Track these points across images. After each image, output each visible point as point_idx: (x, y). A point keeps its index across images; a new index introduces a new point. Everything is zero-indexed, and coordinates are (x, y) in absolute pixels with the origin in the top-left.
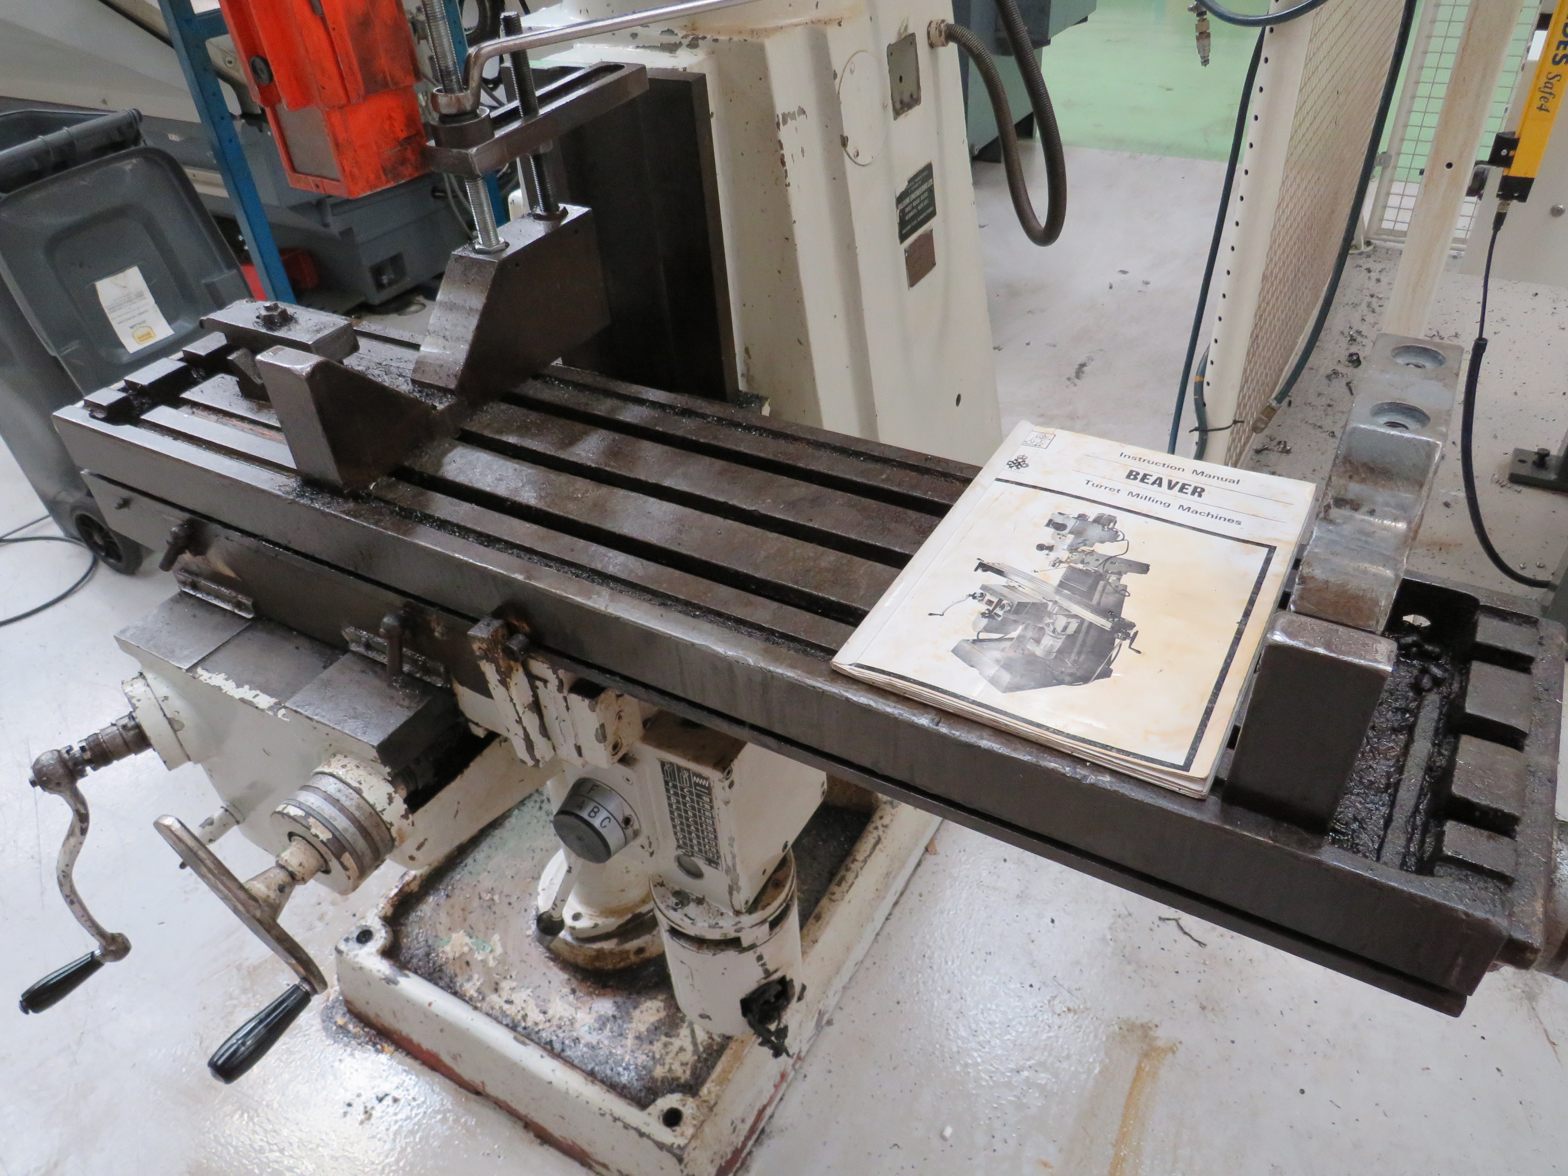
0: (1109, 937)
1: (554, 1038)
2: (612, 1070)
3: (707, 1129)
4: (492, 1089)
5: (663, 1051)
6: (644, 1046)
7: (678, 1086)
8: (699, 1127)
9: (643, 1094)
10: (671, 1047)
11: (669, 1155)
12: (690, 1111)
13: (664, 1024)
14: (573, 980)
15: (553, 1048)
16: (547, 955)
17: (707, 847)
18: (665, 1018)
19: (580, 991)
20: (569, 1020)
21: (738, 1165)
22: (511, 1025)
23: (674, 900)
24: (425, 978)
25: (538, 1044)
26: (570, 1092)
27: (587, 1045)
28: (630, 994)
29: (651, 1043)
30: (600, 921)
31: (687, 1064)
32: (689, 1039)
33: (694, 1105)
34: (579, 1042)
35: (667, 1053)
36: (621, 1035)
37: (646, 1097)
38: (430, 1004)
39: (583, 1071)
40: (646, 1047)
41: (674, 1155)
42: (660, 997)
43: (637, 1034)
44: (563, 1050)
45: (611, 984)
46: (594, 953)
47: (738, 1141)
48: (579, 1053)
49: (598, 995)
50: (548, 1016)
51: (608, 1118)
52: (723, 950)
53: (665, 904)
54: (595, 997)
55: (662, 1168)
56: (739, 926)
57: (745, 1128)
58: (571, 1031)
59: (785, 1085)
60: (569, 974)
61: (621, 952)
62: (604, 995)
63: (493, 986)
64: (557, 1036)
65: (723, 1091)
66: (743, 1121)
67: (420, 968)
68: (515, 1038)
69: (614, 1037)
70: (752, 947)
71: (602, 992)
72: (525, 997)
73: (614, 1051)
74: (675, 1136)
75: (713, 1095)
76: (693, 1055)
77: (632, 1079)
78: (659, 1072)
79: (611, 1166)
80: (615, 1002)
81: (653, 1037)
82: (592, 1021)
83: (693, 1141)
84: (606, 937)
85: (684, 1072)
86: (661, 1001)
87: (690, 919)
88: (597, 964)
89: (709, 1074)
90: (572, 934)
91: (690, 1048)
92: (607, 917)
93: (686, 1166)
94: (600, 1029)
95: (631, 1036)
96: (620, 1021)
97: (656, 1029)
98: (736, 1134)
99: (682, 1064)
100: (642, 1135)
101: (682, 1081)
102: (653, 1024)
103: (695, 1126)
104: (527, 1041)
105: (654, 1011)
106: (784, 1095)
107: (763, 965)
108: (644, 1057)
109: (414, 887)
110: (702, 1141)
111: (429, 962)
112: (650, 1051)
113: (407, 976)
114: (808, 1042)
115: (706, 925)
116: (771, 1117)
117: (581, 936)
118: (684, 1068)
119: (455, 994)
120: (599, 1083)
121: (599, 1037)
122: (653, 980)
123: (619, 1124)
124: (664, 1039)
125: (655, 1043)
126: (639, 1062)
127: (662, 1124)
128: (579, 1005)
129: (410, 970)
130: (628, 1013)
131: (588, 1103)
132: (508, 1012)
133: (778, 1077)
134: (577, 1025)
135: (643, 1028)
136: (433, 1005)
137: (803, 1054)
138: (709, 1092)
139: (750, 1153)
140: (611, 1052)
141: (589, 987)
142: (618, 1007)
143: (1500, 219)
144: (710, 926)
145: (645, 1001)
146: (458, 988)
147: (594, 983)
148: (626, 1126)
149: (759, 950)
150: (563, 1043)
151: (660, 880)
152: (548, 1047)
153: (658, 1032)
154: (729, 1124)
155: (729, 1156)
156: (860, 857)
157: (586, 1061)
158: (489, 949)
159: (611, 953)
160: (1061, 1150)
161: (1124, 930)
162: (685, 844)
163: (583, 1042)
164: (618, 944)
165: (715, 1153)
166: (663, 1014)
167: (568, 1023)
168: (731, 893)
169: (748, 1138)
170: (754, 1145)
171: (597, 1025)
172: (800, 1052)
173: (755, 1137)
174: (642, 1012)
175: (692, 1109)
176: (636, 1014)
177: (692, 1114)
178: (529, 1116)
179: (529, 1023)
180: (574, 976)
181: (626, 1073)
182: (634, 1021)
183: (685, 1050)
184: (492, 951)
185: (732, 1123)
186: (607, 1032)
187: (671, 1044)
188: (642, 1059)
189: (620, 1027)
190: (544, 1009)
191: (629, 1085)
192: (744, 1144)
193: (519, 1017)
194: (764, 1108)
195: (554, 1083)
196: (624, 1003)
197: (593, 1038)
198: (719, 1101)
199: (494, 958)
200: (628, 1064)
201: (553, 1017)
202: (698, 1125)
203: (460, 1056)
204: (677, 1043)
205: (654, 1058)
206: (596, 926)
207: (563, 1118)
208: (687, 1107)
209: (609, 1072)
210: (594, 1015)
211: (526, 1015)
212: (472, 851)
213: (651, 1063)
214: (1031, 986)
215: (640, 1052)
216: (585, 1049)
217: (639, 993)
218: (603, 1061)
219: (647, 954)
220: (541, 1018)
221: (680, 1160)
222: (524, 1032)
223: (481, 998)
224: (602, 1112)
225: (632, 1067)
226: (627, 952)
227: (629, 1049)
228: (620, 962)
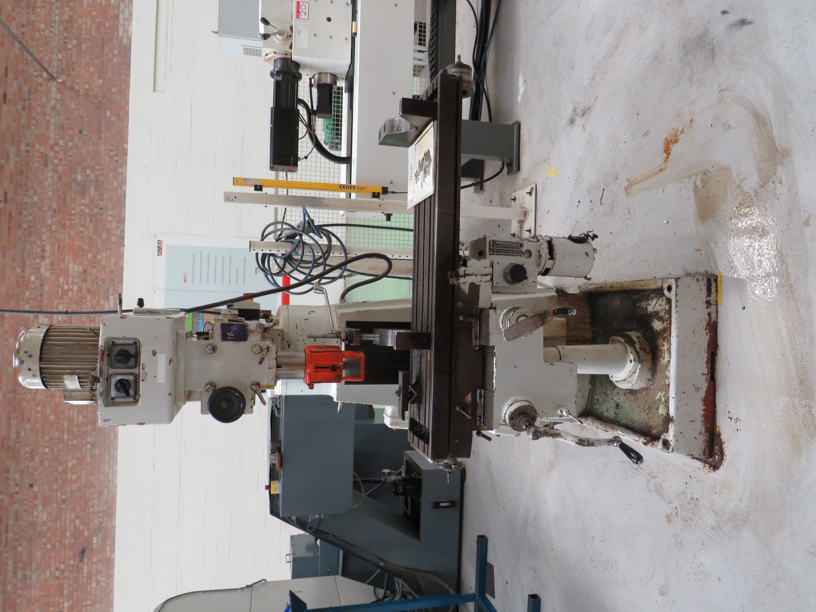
4: (703, 370)
17: (517, 246)
30: (630, 353)
46: (643, 352)
51: (677, 309)
76: (658, 299)
84: (635, 349)
92: (628, 351)
101: (662, 295)
117: (637, 357)
127: (672, 290)
143: (393, 193)
156: (594, 286)
177: (666, 283)
178: (706, 351)
183: (659, 303)
202: (668, 279)
203: (694, 385)
207: (694, 332)
208: (665, 287)
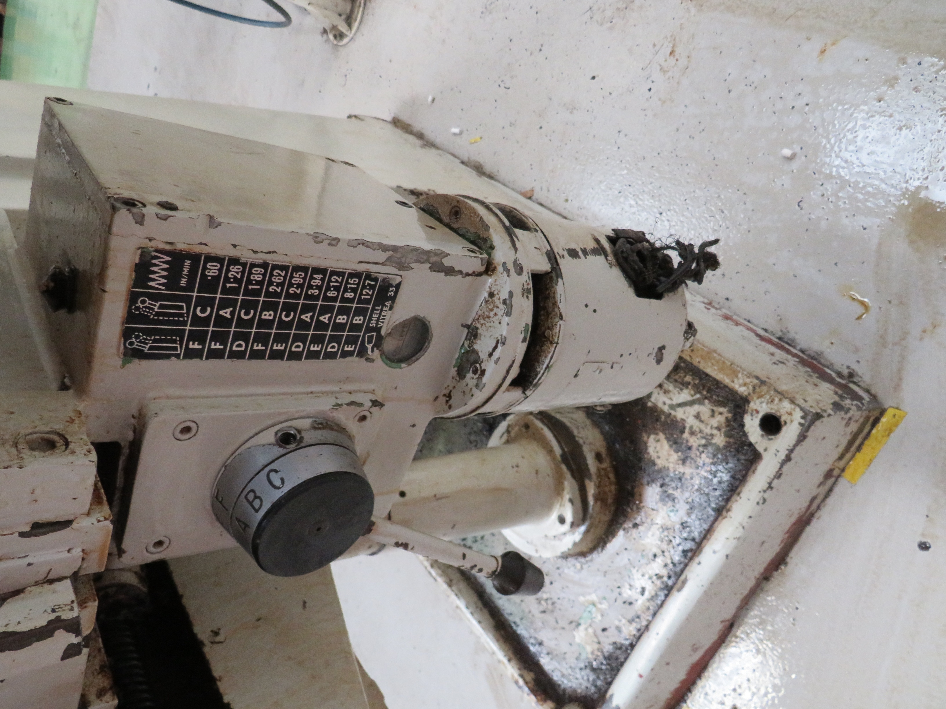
0: (609, 24)
1: (680, 548)
2: (715, 489)
3: (783, 387)
4: (728, 614)
5: (699, 435)
6: (693, 456)
7: (735, 420)
8: (783, 395)
9: (742, 457)
10: (695, 428)
11: (813, 428)
12: (764, 405)
13: (672, 435)
14: (626, 526)
15: (691, 550)
16: (600, 549)
17: (349, 295)
18: (665, 434)
19: (635, 519)
20: (663, 531)
21: (815, 363)
22: (666, 592)
23: (470, 375)
24: (616, 675)
25: (686, 565)
26: (738, 535)
27: (689, 514)
28: (641, 469)
29: (690, 448)
30: (567, 496)
31: (713, 411)
32: (688, 409)
33: (758, 402)
34: (686, 522)
35: (701, 431)
36: (680, 479)
37: (745, 455)
38: (641, 676)
39: (716, 520)
40: (693, 453)
41: (812, 423)
42: (645, 439)
43: (680, 462)
44: (693, 539)
45: (629, 488)
46: (599, 503)
47: (792, 361)
48: (697, 523)
49: (641, 502)
50: (659, 552)
51: (768, 494)
52: (555, 304)
53: (475, 391)
54: (642, 505)
55: (824, 438)
56: (510, 266)
57: (780, 354)
58: (674, 530)
59: (735, 317)
60: (619, 529)
61: (599, 476)
62: (641, 495)
63: (627, 605)
64: (678, 545)
65: (744, 370)
66: (773, 354)
67: (605, 679)
68: (679, 590)
69: (682, 486)
70: (552, 257)
71: (637, 497)
72: (639, 576)
73: (696, 487)
74: (792, 421)
75: (748, 381)
76: (703, 404)
77: (726, 469)
78: (720, 440)
79: (814, 494)
80: (648, 484)
81: (683, 446)
82: (665, 508)
83: (797, 402)
84: (583, 490)
85: (721, 413)
86: (648, 437)
87: (496, 347)
88: (610, 501)
89: (726, 386)
90: (578, 526)
91: (697, 408)
92: (563, 490)
93: (825, 411)
94: (674, 500)
95: (681, 469)
96: (667, 480)
97: (676, 443)
98: (786, 362)
99: (713, 416)
100: (788, 459)
101: (730, 415)
102: (671, 446)
103: (780, 400)
104: (683, 577)
105: (658, 445)
106: (745, 319)
107: (585, 252)
108: (704, 456)
109: (530, 676)
110: (797, 393)
111: (601, 669)
112: (698, 450)
113: (612, 696)
114: (695, 296)
115: (506, 319)
116: (766, 330)
117: (581, 516)
118: (716, 414)
119: (632, 646)
120: (730, 504)
121: (682, 502)
122: (629, 445)
123: (775, 483)
124: (686, 435)
125: (690, 444)
126: (708, 461)
127: (777, 436)
128: (649, 521)
129: (606, 691)
130: (660, 471)
131: (750, 517)
132: (653, 593)
133: (728, 321)
134: (669, 524)
135: (675, 457)
136: (642, 673)
137: (706, 301)
138: (745, 384)
139: (803, 351)
140: (697, 490)
141: (632, 509)
142: (653, 481)
144: (508, 314)
145: (648, 453)
146: (627, 643)
147: (628, 505)
148: (778, 475)
149: (558, 250)
150: (686, 539)
151: (443, 399)
152: (689, 554)
153: (679, 441)
154: (775, 366)
155: (808, 369)
157: (705, 516)
158: (591, 607)
159: (598, 486)
160: (808, 39)
161: (604, 11)
162: (351, 341)
163: (685, 519)
164: (591, 479)
165: (807, 382)
166: (661, 436)
167: (666, 533)
168: (450, 271)
169: (788, 352)
170: (794, 347)
171: (670, 503)
172: (703, 302)
173: (787, 346)
174: (659, 457)
175: (761, 403)
176: (660, 463)
177: (767, 403)
178: (758, 576)
179: (664, 572)
180: (621, 524)
181: (719, 474)
182: (667, 465)
183: (698, 413)
184: (594, 604)
185: (774, 363)
186: (677, 494)
187: (691, 427)
188: (705, 458)
189: (672, 480)
190: (651, 556)
191: (733, 472)
192: (794, 355)
193: (658, 583)
194: (758, 335)
195: (728, 553)
196: (649, 475)
197: (682, 508)
198: (755, 374)
199: (600, 603)
200: (710, 472)
201: (659, 547)
202: (779, 396)
203: (694, 645)
204: (691, 421)
205: (705, 446)
206: (571, 501)
207: (763, 543)
208: (759, 409)
209: (718, 493)
210: (660, 505)
211: (656, 575)
212: (502, 615)
213: (710, 448)
214: (650, 90)
215: (698, 459)
216: (693, 516)
217: (640, 460)
218: (706, 498)
219: (603, 451)
220: (660, 560)
221: (818, 416)
222: (673, 579)
223: (637, 620)
224: (761, 501)
225: (714, 469)
226: (599, 470)
227: (694, 471)
228: (609, 478)
